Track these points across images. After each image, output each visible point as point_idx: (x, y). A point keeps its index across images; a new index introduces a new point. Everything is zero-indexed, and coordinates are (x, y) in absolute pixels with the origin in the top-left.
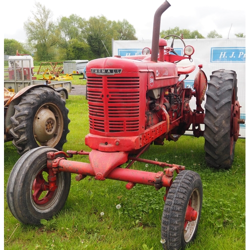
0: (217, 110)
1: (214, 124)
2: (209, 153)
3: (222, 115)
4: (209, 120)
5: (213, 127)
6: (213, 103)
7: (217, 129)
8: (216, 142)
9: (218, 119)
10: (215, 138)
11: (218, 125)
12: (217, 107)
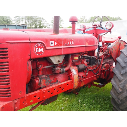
0: (122, 75)
1: (119, 85)
2: (115, 106)
3: (126, 79)
4: (115, 81)
5: (117, 87)
6: (120, 68)
7: (120, 90)
8: (120, 100)
9: (122, 82)
10: (119, 97)
11: (121, 87)
12: (123, 72)
